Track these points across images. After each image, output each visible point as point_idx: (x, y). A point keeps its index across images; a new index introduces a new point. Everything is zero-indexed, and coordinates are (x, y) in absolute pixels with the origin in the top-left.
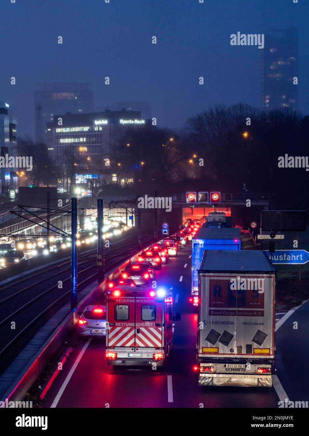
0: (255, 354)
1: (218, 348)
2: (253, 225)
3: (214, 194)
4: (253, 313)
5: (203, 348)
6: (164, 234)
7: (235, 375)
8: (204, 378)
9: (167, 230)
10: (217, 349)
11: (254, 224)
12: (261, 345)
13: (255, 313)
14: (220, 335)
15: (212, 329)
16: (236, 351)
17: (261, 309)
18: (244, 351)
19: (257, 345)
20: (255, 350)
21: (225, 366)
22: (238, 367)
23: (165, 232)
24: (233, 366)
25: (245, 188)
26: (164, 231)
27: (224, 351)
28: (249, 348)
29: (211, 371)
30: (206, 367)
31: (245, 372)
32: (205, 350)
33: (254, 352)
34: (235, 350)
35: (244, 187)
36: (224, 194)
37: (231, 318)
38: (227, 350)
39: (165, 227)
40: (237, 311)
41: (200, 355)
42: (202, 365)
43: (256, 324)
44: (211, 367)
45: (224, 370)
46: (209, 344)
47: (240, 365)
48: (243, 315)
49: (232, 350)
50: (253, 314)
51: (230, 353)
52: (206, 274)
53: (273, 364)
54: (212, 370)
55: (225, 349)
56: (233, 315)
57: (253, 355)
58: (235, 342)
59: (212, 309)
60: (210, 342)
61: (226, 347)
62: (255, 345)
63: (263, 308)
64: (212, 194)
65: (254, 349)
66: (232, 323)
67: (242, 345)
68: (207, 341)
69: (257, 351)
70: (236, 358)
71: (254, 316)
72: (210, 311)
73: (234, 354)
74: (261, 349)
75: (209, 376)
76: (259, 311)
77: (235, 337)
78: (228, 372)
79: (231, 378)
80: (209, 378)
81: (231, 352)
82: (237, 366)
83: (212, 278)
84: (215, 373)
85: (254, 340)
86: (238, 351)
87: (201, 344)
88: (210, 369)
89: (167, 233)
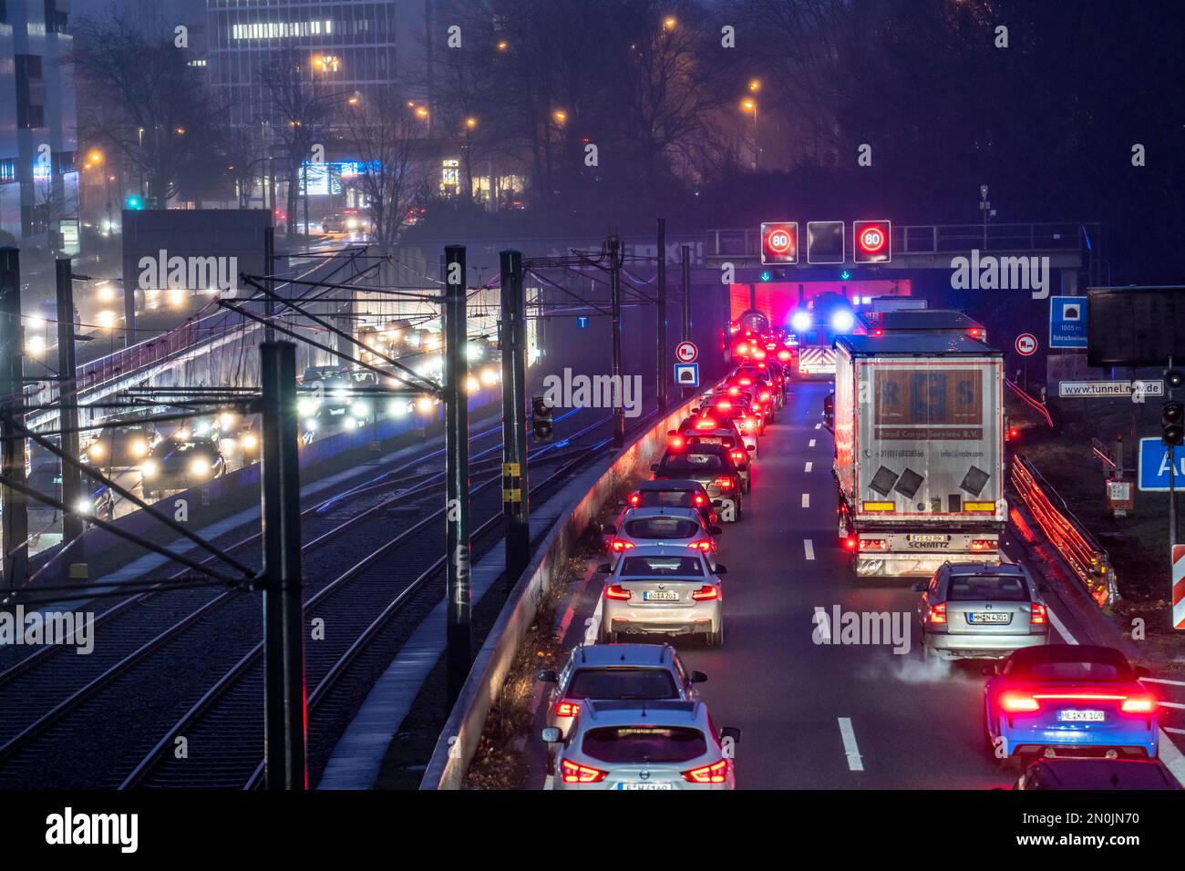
0: (965, 512)
1: (894, 502)
2: (1023, 344)
3: (869, 230)
4: (962, 433)
5: (864, 502)
6: (680, 381)
7: (928, 555)
8: (867, 561)
9: (691, 370)
10: (892, 504)
11: (1029, 341)
12: (977, 496)
13: (966, 434)
14: (897, 476)
15: (882, 467)
16: (928, 508)
17: (977, 426)
18: (944, 508)
19: (970, 494)
20: (966, 505)
21: (908, 538)
22: (932, 540)
23: (687, 376)
24: (924, 538)
25: (988, 203)
26: (681, 370)
27: (903, 509)
28: (955, 502)
29: (880, 548)
30: (870, 541)
31: (946, 550)
32: (869, 507)
33: (964, 508)
34: (926, 506)
35: (981, 199)
36: (906, 229)
37: (918, 445)
38: (912, 506)
39: (686, 357)
40: (930, 429)
41: (858, 518)
42: (863, 536)
43: (968, 454)
44: (880, 540)
45: (905, 546)
46: (876, 496)
47: (938, 536)
48: (940, 438)
49: (921, 507)
50: (960, 435)
51: (917, 511)
52: (869, 360)
53: (1003, 532)
54: (883, 546)
55: (908, 504)
56: (922, 439)
57: (962, 514)
58: (928, 490)
59: (881, 426)
60: (878, 491)
61: (909, 500)
62: (966, 496)
63: (981, 423)
64: (861, 229)
65: (964, 503)
66: (921, 454)
67: (941, 496)
68: (872, 490)
69: (969, 507)
70: (929, 522)
71: (964, 439)
72: (877, 431)
73: (927, 514)
74: (978, 503)
75: (878, 558)
76: (974, 430)
77: (926, 480)
78: (915, 549)
79: (919, 561)
80: (878, 561)
81: (919, 509)
82: (932, 538)
83: (881, 368)
84: (888, 552)
85: (964, 486)
86: (932, 507)
87: (861, 496)
88: (879, 543)
89: (693, 381)
